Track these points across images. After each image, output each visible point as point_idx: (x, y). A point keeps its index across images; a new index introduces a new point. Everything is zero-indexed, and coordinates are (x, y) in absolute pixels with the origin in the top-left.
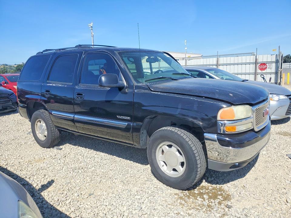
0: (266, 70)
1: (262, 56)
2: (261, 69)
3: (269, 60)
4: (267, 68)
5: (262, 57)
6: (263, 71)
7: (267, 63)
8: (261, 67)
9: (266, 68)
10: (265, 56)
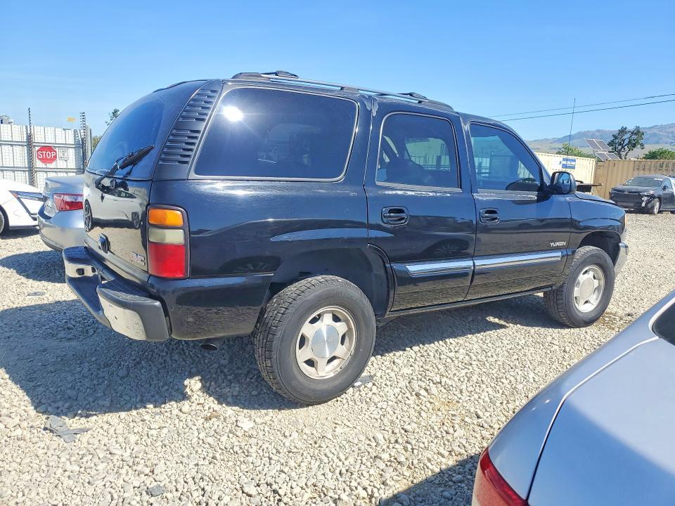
0: (54, 163)
1: (42, 128)
2: (44, 160)
3: (60, 140)
4: (58, 159)
5: (43, 131)
6: (49, 166)
7: (55, 147)
8: (42, 154)
9: (55, 157)
10: (50, 130)
